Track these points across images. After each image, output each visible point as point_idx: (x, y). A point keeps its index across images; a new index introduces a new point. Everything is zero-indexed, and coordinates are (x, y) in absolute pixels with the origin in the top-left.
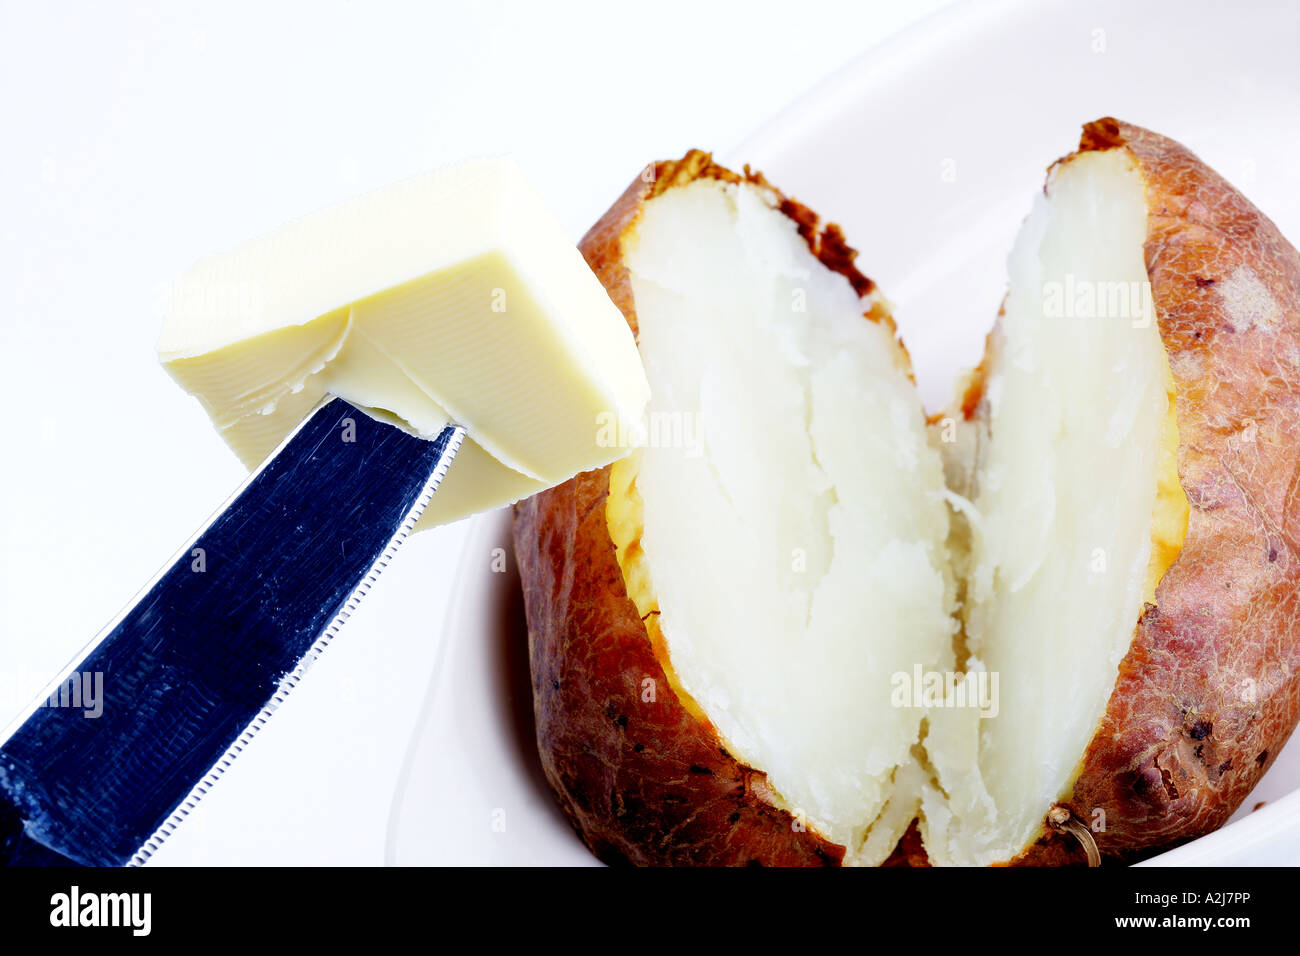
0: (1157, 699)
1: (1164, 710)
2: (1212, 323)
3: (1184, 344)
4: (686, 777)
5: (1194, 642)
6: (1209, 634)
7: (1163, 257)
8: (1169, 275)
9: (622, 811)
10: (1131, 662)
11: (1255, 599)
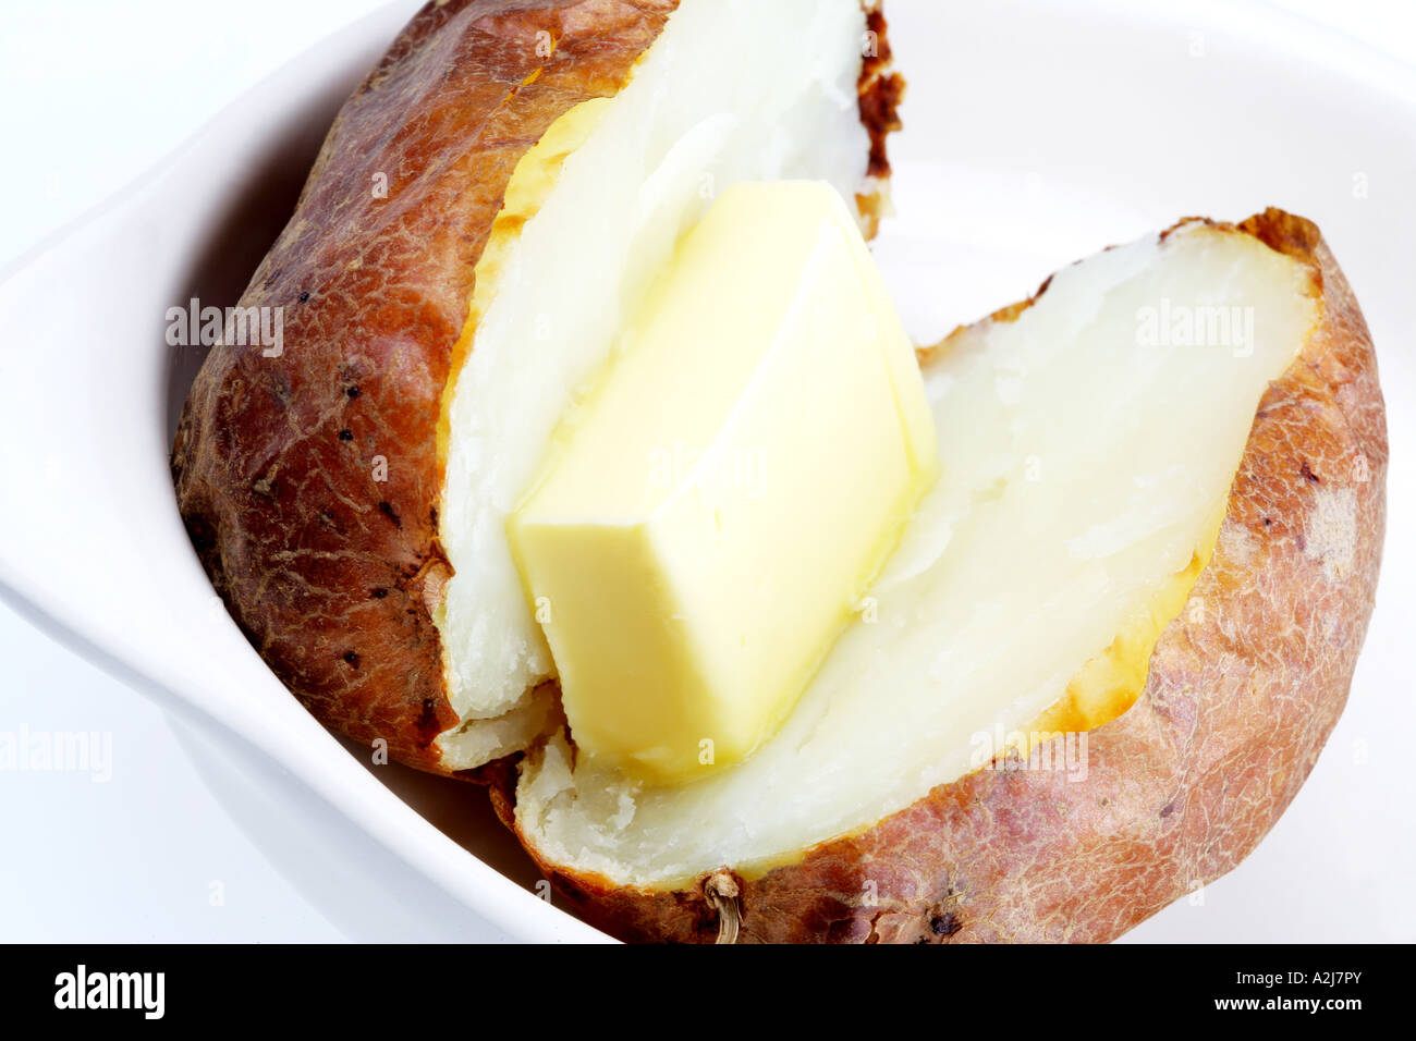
0: (940, 854)
1: (934, 872)
2: (1289, 523)
3: (1248, 518)
4: (368, 508)
5: (1026, 829)
6: (1047, 835)
7: (1285, 411)
8: (1279, 435)
9: (263, 486)
10: (949, 794)
11: (1113, 839)
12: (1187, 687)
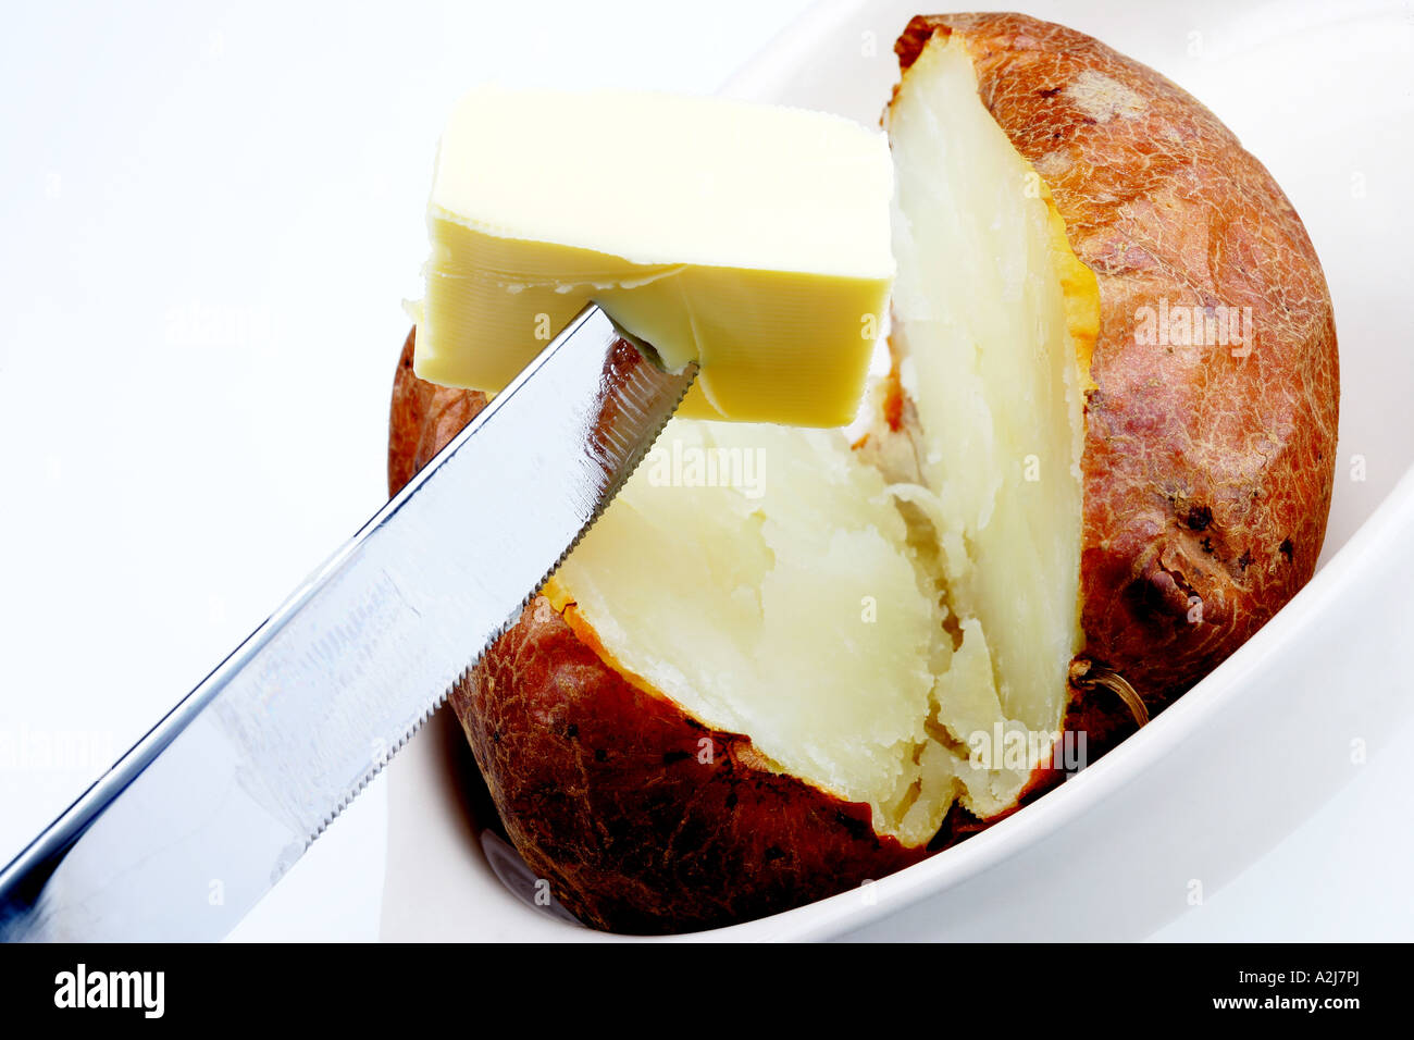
0: (1134, 490)
1: (1148, 502)
2: (1070, 121)
3: (1044, 148)
4: (663, 771)
5: (1153, 416)
6: (1168, 404)
7: (1000, 89)
8: (1011, 101)
9: (609, 840)
10: (1092, 457)
11: (1205, 361)
12: (1120, 246)
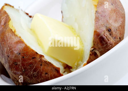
0: (101, 24)
1: (103, 26)
4: (32, 60)
5: (104, 15)
9: (23, 70)
10: (96, 19)
11: (111, 10)
